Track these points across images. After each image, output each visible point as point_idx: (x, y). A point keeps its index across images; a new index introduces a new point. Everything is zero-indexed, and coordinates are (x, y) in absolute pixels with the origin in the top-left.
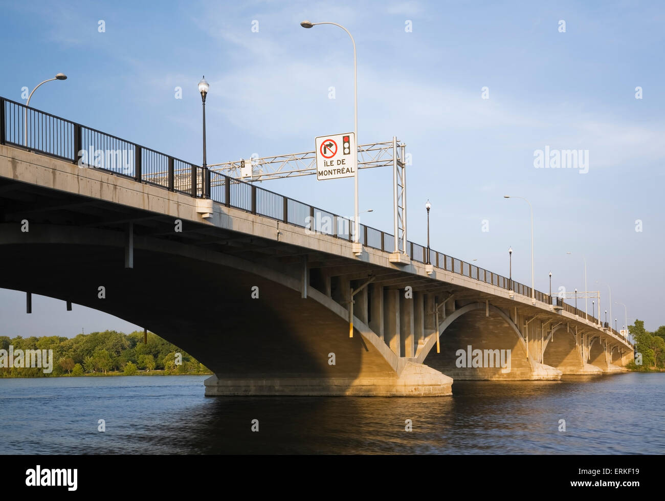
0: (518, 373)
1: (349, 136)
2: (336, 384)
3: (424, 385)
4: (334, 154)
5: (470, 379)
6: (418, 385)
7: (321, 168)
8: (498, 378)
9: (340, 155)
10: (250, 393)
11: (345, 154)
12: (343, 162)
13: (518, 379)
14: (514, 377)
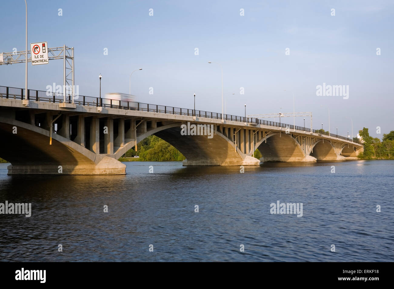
0: (235, 161)
1: (45, 44)
2: (68, 168)
3: (108, 169)
4: (39, 52)
5: (210, 165)
6: (106, 169)
7: (33, 59)
8: (225, 164)
9: (41, 53)
10: (28, 173)
11: (43, 52)
12: (42, 56)
13: (235, 165)
14: (233, 164)
